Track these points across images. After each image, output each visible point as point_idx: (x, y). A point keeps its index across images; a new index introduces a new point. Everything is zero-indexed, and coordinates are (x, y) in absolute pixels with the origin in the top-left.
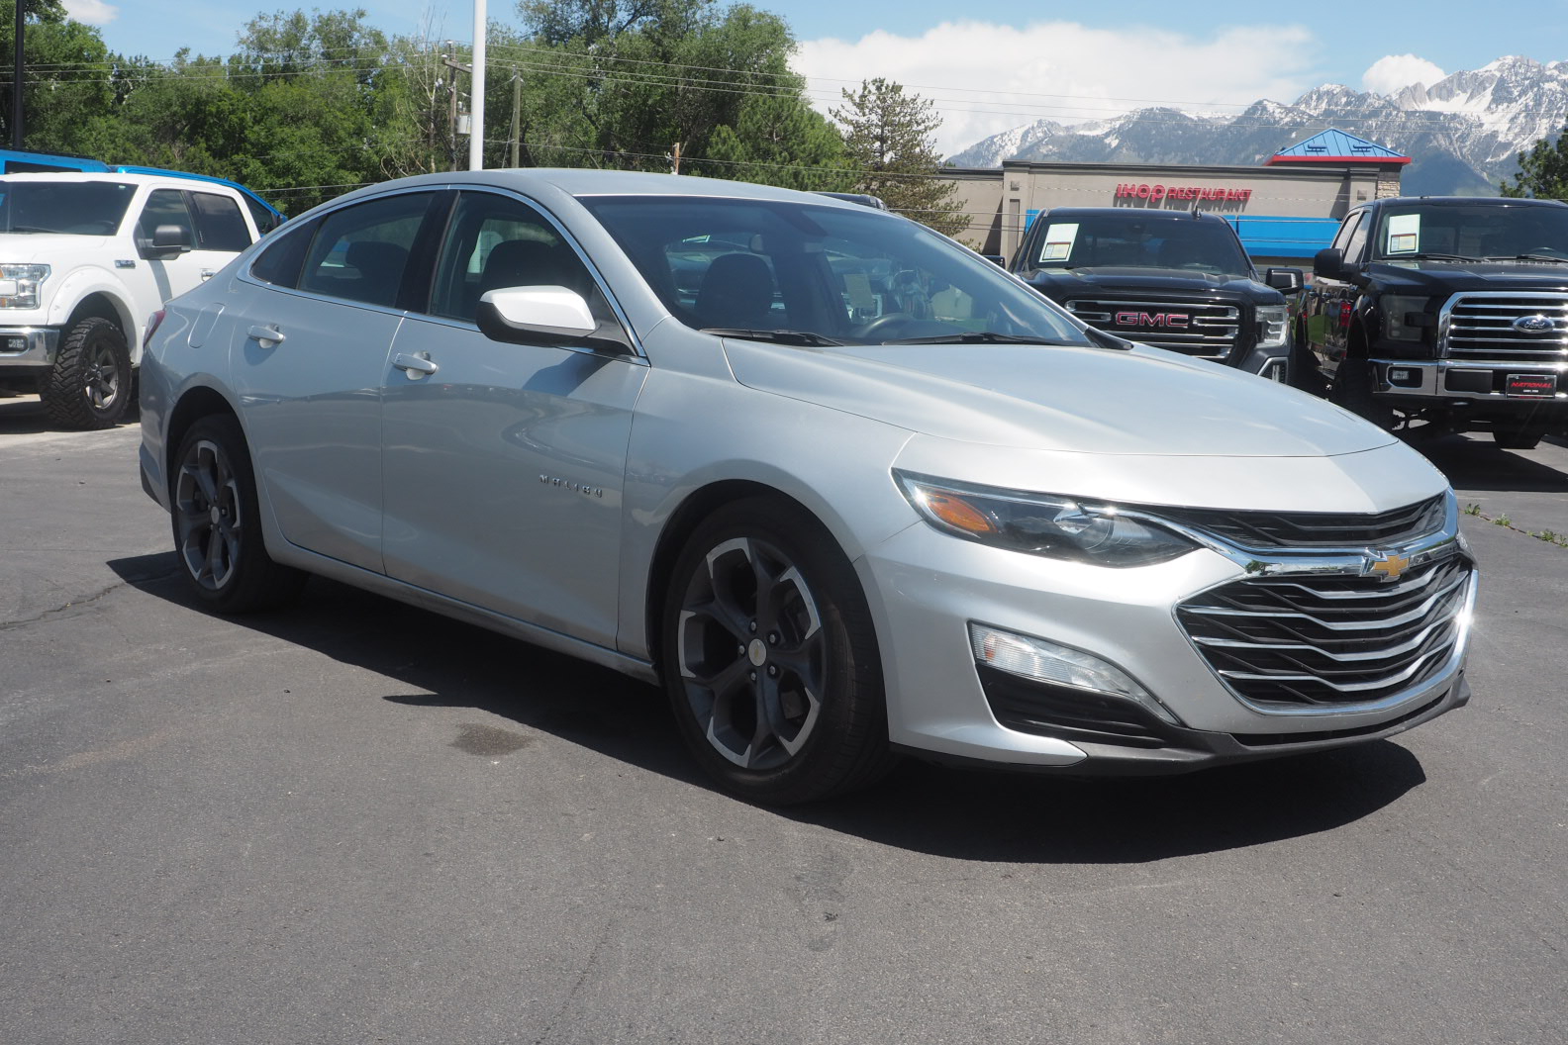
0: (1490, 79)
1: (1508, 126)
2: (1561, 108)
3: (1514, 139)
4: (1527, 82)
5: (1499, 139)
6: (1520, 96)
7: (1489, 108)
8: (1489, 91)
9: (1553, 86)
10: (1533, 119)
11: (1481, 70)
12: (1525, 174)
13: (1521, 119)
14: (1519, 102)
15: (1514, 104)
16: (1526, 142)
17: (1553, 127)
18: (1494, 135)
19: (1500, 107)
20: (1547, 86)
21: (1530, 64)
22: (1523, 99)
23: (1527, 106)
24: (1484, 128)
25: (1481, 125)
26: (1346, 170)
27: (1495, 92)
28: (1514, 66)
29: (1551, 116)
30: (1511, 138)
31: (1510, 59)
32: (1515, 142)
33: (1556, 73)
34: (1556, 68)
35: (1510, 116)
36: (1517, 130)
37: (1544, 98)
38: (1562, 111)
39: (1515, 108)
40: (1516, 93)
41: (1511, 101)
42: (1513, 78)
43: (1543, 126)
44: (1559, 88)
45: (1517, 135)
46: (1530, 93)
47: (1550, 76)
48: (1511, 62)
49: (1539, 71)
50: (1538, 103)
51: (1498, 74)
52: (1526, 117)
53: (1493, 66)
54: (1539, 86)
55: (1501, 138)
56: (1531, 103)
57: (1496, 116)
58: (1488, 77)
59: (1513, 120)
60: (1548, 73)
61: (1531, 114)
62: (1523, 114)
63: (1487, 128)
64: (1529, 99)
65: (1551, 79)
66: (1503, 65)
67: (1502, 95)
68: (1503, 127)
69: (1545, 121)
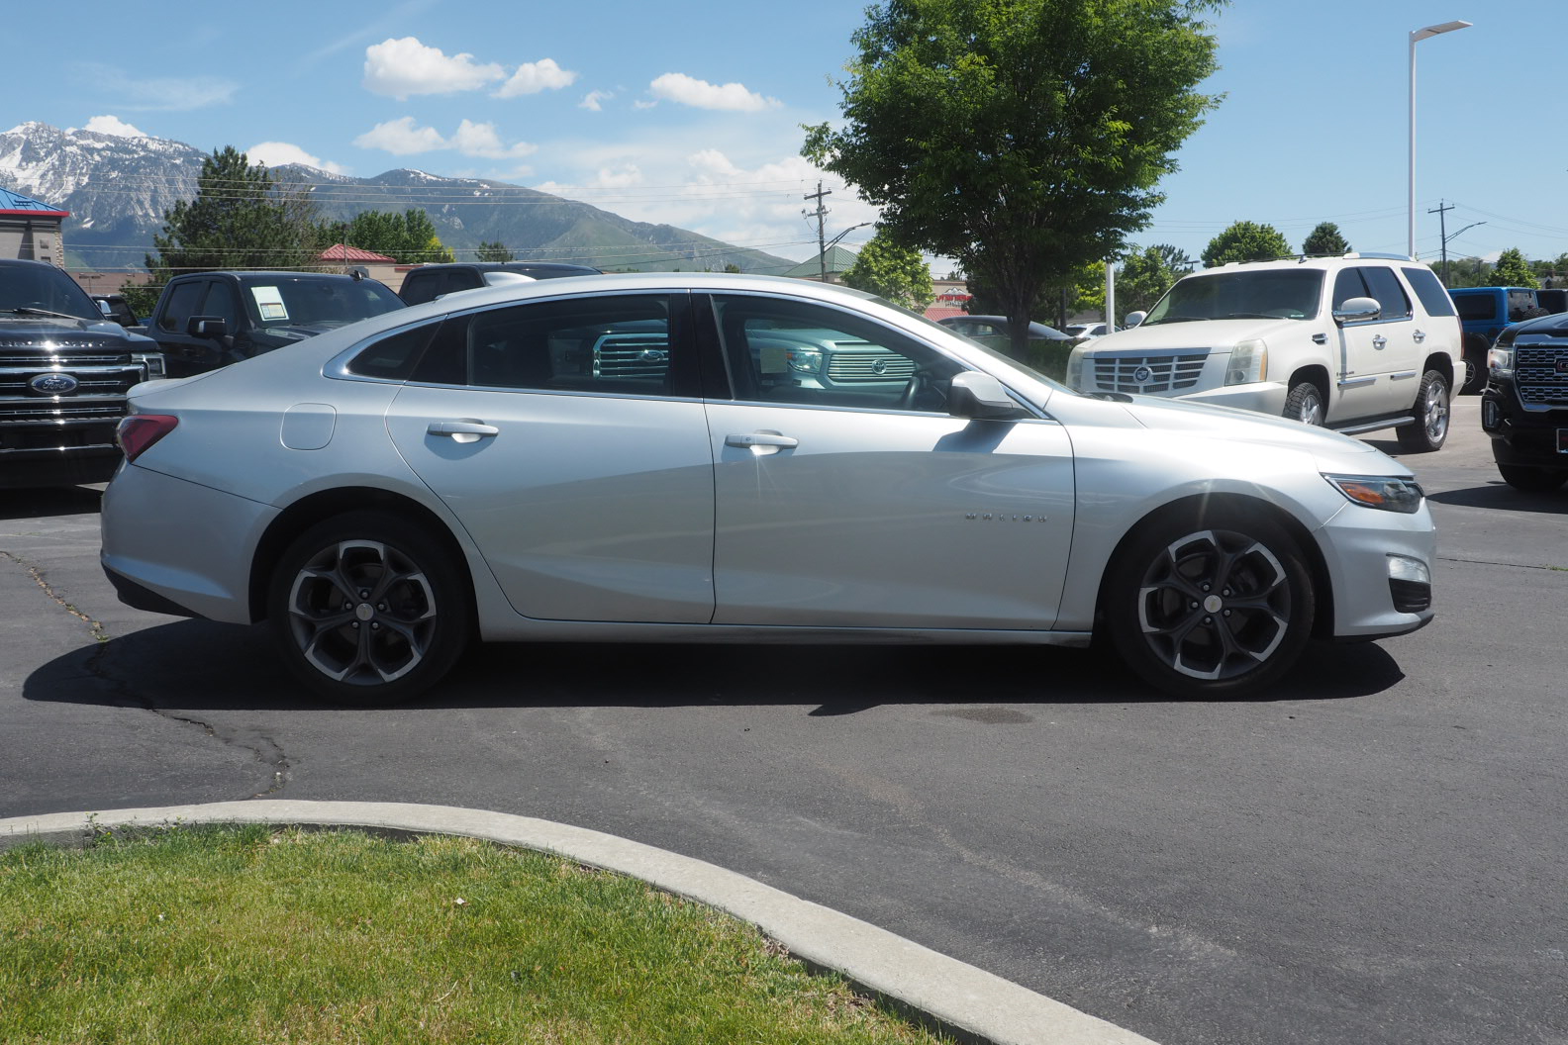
0: (18, 140)
1: (39, 182)
2: (83, 168)
3: (47, 192)
4: (51, 145)
5: (33, 192)
6: (46, 156)
7: (20, 165)
8: (18, 150)
9: (74, 149)
10: (60, 177)
11: (8, 132)
12: (172, 228)
13: (50, 175)
14: (46, 161)
15: (41, 163)
16: (57, 196)
17: (78, 184)
18: (28, 189)
19: (30, 165)
20: (68, 149)
21: (51, 130)
22: (49, 159)
23: (53, 165)
24: (19, 182)
25: (15, 180)
26: (25, 222)
27: (23, 152)
28: (37, 131)
29: (75, 174)
30: (43, 192)
31: (32, 125)
32: (48, 195)
33: (74, 138)
34: (74, 134)
35: (40, 172)
36: (48, 185)
37: (68, 159)
38: (84, 171)
39: (44, 166)
40: (43, 154)
41: (39, 160)
42: (38, 141)
43: (70, 183)
44: (79, 152)
45: (48, 190)
46: (55, 154)
47: (70, 141)
48: (34, 127)
49: (60, 136)
50: (63, 163)
51: (25, 137)
52: (54, 174)
53: (18, 130)
54: (62, 149)
55: (34, 191)
56: (57, 163)
57: (27, 173)
58: (15, 139)
59: (43, 176)
60: (68, 138)
61: (58, 172)
62: (51, 172)
63: (21, 183)
64: (54, 159)
65: (71, 143)
66: (27, 129)
67: (30, 155)
68: (35, 182)
69: (71, 178)
